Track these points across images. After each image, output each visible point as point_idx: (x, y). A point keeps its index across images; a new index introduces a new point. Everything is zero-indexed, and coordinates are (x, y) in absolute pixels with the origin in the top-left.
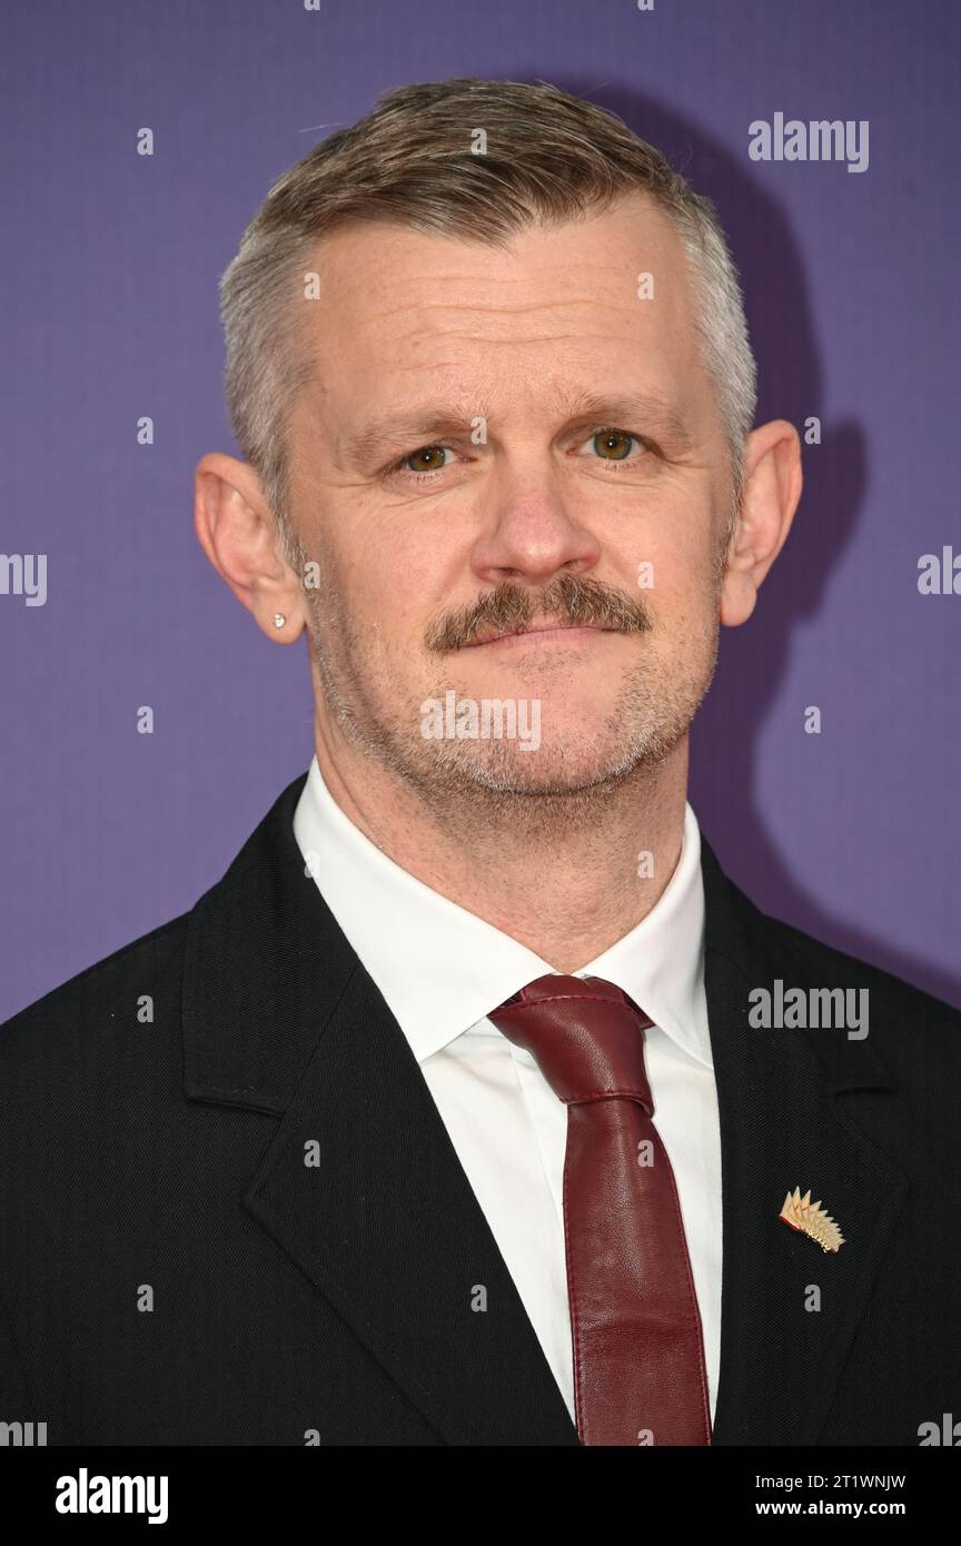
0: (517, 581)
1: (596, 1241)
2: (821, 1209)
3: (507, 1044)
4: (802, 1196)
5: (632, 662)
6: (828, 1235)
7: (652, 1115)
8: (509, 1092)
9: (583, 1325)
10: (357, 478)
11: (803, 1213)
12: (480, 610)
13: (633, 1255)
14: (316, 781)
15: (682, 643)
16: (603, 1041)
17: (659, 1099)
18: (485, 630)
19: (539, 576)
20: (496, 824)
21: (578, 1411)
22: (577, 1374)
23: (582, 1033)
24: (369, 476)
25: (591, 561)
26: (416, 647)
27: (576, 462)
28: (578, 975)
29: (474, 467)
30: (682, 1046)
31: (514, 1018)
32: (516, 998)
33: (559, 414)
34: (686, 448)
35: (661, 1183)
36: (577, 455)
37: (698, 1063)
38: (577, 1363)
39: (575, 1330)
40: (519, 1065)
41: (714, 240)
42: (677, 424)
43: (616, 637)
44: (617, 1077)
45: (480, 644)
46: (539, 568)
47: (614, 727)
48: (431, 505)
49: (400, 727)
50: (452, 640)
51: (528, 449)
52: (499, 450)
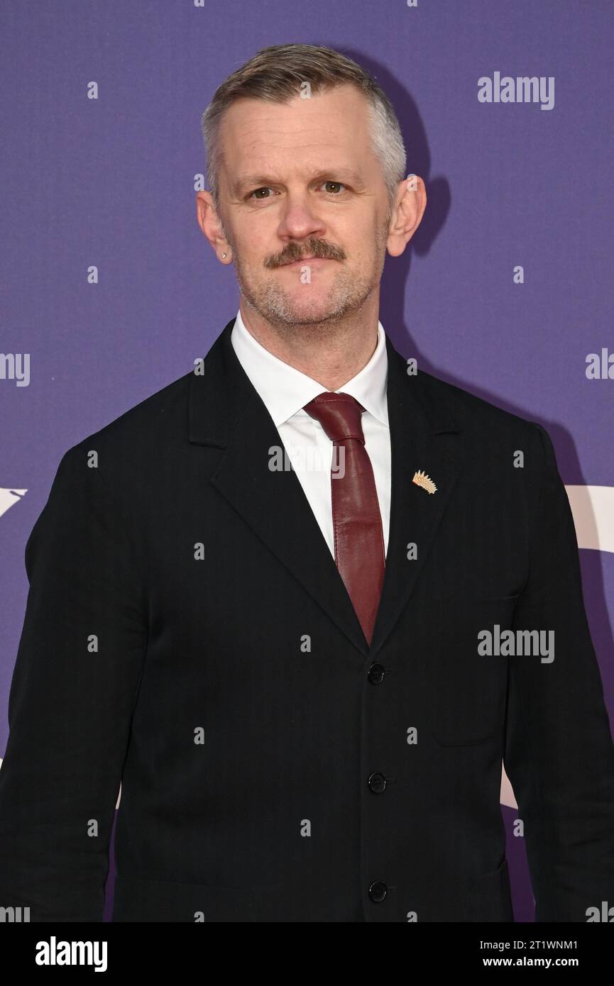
0: (295, 241)
1: (342, 492)
2: (428, 478)
3: (310, 419)
4: (421, 473)
5: (339, 270)
6: (431, 487)
7: (364, 444)
8: (311, 438)
9: (338, 524)
10: (237, 201)
11: (422, 481)
12: (283, 252)
13: (357, 497)
14: (239, 321)
15: (360, 264)
16: (346, 418)
17: (367, 439)
18: (285, 258)
19: (301, 238)
20: (295, 334)
21: (336, 554)
22: (335, 541)
23: (338, 415)
24: (241, 200)
25: (322, 232)
26: (261, 266)
27: (318, 193)
28: (337, 392)
29: (278, 196)
30: (377, 418)
31: (313, 409)
32: (313, 401)
33: (311, 177)
34: (363, 187)
36: (320, 191)
37: (383, 424)
38: (335, 537)
39: (335, 525)
40: (315, 427)
42: (357, 178)
43: (332, 261)
44: (351, 430)
45: (286, 265)
46: (299, 236)
47: (330, 296)
48: (263, 212)
49: (257, 297)
50: (273, 264)
51: (298, 190)
52: (286, 190)
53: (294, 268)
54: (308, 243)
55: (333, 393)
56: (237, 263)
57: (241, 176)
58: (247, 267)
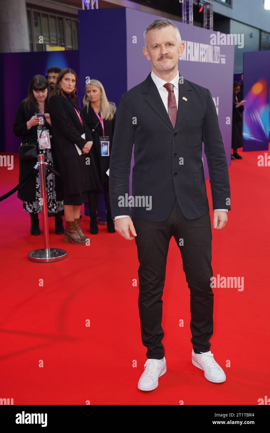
0: (163, 55)
1: (170, 101)
3: (164, 88)
5: (171, 61)
11: (184, 98)
12: (160, 58)
14: (152, 71)
15: (175, 59)
17: (174, 91)
18: (160, 59)
20: (162, 73)
24: (152, 48)
25: (168, 53)
26: (156, 60)
31: (165, 86)
33: (165, 43)
34: (175, 44)
35: (174, 97)
36: (167, 45)
41: (177, 29)
43: (170, 59)
47: (170, 66)
48: (157, 50)
49: (156, 66)
50: (159, 60)
51: (163, 46)
52: (161, 46)
53: (162, 61)
54: (165, 56)
55: (168, 83)
56: (151, 60)
57: (153, 44)
58: (154, 61)
